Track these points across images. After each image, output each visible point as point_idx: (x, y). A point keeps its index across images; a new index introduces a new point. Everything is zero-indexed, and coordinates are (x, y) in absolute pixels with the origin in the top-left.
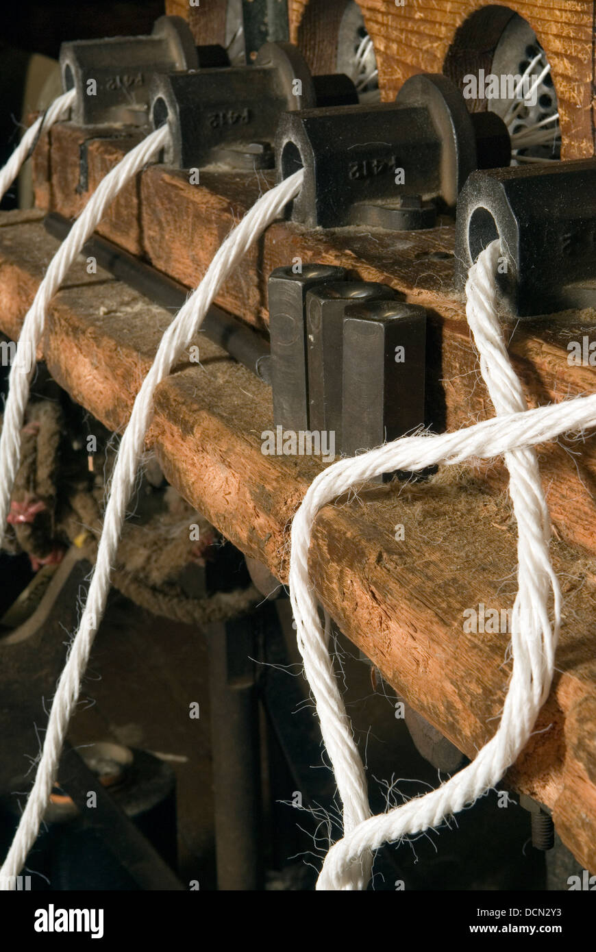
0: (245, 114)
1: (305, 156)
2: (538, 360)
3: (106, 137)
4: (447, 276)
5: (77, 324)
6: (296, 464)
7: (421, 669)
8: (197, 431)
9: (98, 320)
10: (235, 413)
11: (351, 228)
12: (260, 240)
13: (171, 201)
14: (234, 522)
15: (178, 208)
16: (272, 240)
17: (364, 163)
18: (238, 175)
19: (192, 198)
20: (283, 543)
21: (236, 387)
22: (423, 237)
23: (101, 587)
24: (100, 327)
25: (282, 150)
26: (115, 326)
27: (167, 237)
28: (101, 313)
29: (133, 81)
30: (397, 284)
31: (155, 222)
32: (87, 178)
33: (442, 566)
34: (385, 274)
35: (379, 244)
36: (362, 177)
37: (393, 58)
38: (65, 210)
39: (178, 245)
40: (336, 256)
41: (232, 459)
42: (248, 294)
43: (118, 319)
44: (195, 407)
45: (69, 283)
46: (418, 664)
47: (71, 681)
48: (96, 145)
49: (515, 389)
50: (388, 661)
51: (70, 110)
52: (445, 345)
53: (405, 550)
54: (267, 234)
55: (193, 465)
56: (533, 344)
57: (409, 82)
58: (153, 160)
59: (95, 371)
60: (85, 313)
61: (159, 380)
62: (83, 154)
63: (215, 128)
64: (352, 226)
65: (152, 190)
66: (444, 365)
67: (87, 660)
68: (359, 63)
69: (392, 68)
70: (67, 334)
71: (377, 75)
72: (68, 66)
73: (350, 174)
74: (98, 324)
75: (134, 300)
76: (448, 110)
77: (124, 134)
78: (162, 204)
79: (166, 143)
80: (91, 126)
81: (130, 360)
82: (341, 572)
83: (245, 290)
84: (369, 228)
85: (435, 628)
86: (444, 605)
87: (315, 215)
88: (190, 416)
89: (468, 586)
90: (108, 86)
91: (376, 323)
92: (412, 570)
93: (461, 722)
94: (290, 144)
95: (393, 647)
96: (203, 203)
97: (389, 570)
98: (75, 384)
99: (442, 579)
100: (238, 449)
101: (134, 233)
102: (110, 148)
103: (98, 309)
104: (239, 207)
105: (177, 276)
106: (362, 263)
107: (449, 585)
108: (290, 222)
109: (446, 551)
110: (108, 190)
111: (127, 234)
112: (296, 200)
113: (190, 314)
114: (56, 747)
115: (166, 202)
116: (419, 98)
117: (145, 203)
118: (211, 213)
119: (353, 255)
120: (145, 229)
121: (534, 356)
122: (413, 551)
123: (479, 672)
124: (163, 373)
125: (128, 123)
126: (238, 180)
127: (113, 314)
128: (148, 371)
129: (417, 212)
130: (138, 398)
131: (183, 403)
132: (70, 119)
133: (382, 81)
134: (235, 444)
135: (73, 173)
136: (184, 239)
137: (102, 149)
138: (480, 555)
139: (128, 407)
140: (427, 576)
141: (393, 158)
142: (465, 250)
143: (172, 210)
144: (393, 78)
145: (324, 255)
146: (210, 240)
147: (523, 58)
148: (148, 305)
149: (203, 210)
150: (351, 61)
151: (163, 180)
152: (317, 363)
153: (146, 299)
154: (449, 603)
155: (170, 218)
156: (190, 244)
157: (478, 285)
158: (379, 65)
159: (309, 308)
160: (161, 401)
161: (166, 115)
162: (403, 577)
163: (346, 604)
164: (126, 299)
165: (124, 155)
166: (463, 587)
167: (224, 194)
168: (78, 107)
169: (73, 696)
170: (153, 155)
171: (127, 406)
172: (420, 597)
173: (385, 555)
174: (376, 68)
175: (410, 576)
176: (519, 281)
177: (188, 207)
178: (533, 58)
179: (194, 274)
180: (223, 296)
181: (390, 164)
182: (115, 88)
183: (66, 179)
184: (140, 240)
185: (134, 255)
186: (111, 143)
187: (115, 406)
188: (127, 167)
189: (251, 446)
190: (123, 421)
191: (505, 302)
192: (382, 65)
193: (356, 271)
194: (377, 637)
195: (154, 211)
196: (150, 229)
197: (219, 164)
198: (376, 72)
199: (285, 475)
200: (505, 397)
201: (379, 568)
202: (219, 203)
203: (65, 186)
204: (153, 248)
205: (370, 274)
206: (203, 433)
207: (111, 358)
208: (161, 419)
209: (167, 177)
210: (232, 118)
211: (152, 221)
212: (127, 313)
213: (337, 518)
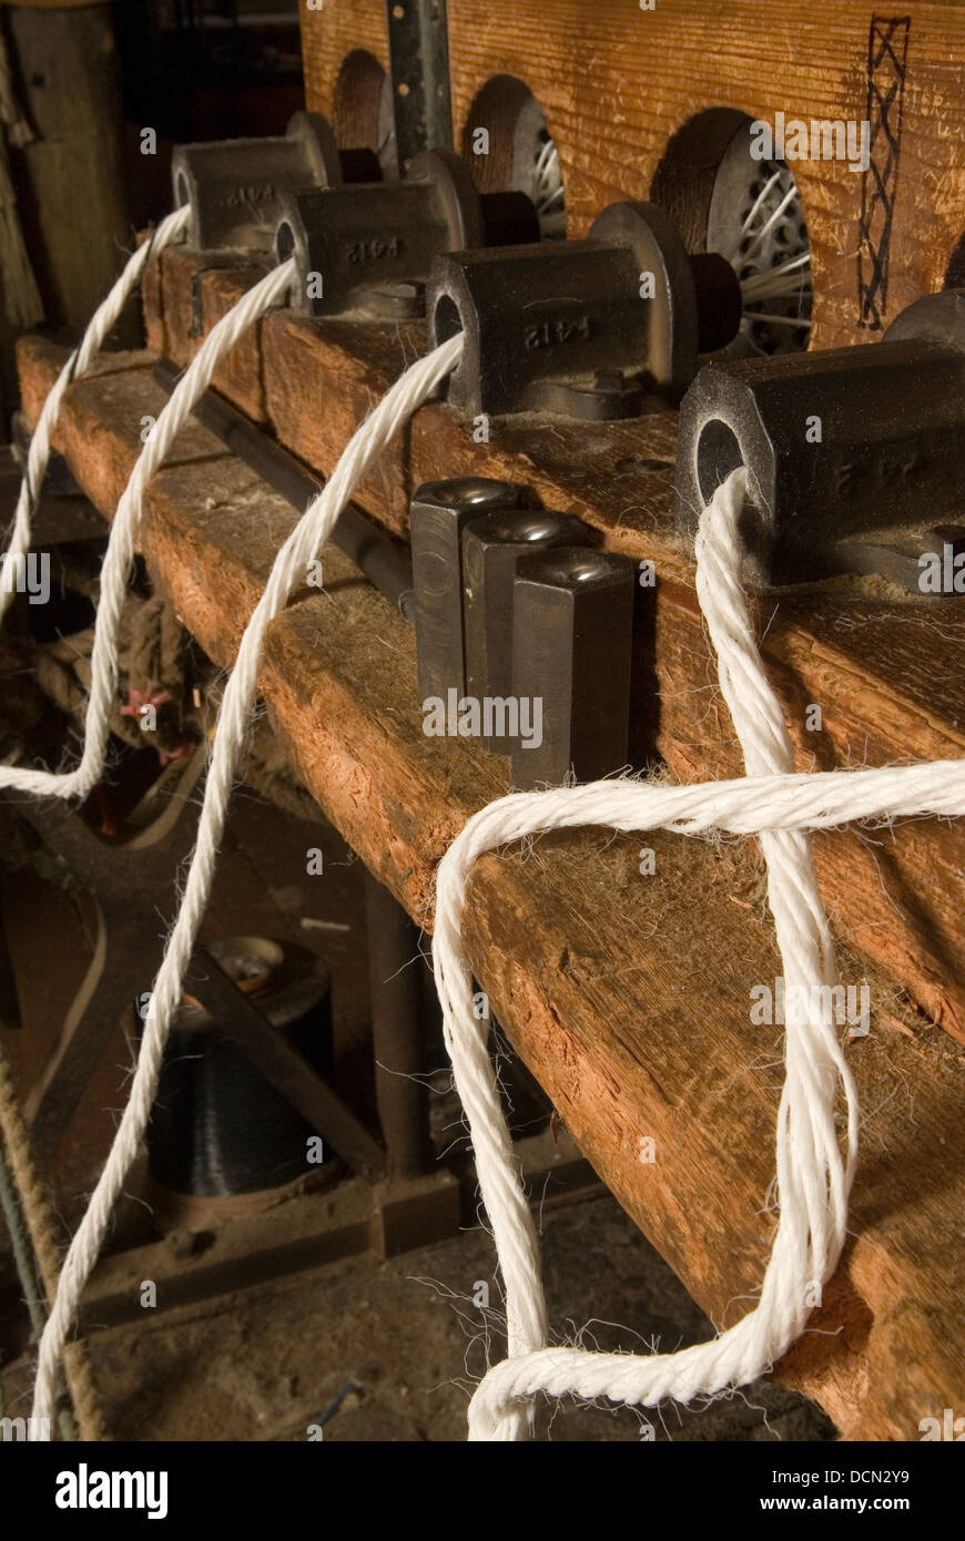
0: (393, 244)
1: (465, 316)
2: (807, 669)
3: (224, 268)
4: (661, 502)
5: (176, 522)
6: (447, 772)
7: (625, 1144)
8: (316, 702)
9: (202, 517)
10: (369, 677)
11: (527, 416)
12: (406, 428)
13: (296, 361)
14: (364, 836)
15: (307, 371)
16: (422, 430)
17: (546, 327)
18: (384, 326)
19: (322, 360)
20: (428, 884)
21: (372, 631)
22: (626, 432)
23: (204, 872)
24: (204, 529)
25: (435, 305)
26: (223, 527)
27: (293, 405)
28: (208, 507)
29: (261, 195)
30: (592, 517)
31: (279, 385)
32: (201, 318)
33: (658, 982)
34: (574, 497)
35: (564, 443)
36: (542, 345)
37: (584, 175)
38: (177, 357)
39: (305, 416)
40: (507, 464)
41: (361, 751)
42: (392, 496)
43: (228, 515)
44: (315, 664)
45: (174, 459)
46: (621, 1136)
47: (170, 982)
48: (211, 279)
49: (774, 720)
50: (575, 1111)
51: (185, 230)
52: (660, 618)
53: (603, 948)
54: (414, 421)
55: (313, 742)
56: (798, 641)
57: (608, 211)
58: (279, 302)
59: (197, 587)
60: (187, 505)
61: (272, 616)
62: (196, 290)
63: (354, 263)
64: (529, 413)
65: (275, 344)
66: (658, 646)
67: (189, 957)
68: (541, 176)
69: (583, 187)
70: (165, 533)
71: (563, 193)
72: (181, 177)
73: (527, 342)
74: (202, 523)
75: (253, 485)
76: (661, 255)
77: (247, 264)
78: (287, 362)
79: (293, 281)
80: (209, 252)
81: (237, 581)
82: (508, 963)
83: (388, 489)
84: (551, 415)
85: (649, 1100)
86: (662, 1061)
87: (479, 397)
88: (308, 679)
89: (699, 1028)
90: (229, 201)
91: (562, 590)
92: (612, 985)
93: (688, 1254)
94: (445, 299)
95: (583, 1092)
96: (335, 368)
97: (577, 982)
98: (175, 597)
99: (659, 1009)
100: (369, 739)
101: (255, 394)
102: (228, 283)
103: (204, 500)
104: (380, 377)
105: (305, 457)
106: (543, 476)
107: (668, 1021)
108: (445, 405)
109: (663, 951)
110: (220, 342)
111: (248, 395)
112: (453, 375)
113: (312, 528)
114: (154, 1060)
115: (292, 361)
116: (619, 235)
117: (267, 358)
118: (345, 383)
119: (530, 463)
120: (268, 391)
121: (799, 661)
122: (614, 950)
123: (720, 1200)
124: (278, 605)
125: (254, 248)
126: (383, 333)
127: (222, 508)
128: (259, 599)
129: (617, 395)
130: (247, 633)
131: (300, 657)
132: (184, 242)
133: (569, 203)
134: (364, 730)
135: (186, 311)
136: (313, 411)
137: (217, 284)
138: (714, 960)
139: (236, 643)
140: (635, 999)
141: (585, 319)
142: (691, 478)
143: (298, 372)
144: (585, 199)
145: (490, 459)
146: (345, 418)
147: (755, 177)
148: (268, 494)
149: (335, 377)
150: (530, 173)
151: (287, 332)
152: (477, 628)
153: (268, 485)
154: (670, 1057)
155: (296, 382)
156: (319, 419)
157: (714, 544)
158: (565, 182)
159: (466, 551)
160: (273, 647)
161: (293, 245)
162: (600, 997)
163: (513, 1007)
164: (242, 484)
165: (243, 293)
166: (690, 1028)
167: (362, 357)
168: (194, 227)
169: (173, 1000)
170: (276, 297)
171: (233, 641)
172: (625, 1040)
173: (572, 956)
174: (561, 184)
175: (610, 996)
176: (774, 534)
177: (316, 372)
178: (769, 178)
179: (325, 457)
180: (360, 491)
181: (580, 328)
182: (239, 203)
183: (179, 318)
184: (263, 404)
185: (256, 423)
186: (230, 277)
187: (220, 639)
188: (244, 312)
189: (386, 736)
190: (229, 660)
191: (751, 562)
192: (570, 183)
193: (534, 490)
194: (560, 1072)
195: (278, 372)
196: (273, 392)
197: (360, 311)
198: (561, 189)
199: (430, 792)
200: (758, 733)
201: (563, 977)
202: (356, 370)
203: (178, 327)
204: (277, 416)
205: (554, 498)
206: (323, 706)
207: (214, 575)
208: (272, 672)
209: (292, 328)
210: (377, 250)
211: (275, 384)
212: (242, 507)
213: (503, 881)
